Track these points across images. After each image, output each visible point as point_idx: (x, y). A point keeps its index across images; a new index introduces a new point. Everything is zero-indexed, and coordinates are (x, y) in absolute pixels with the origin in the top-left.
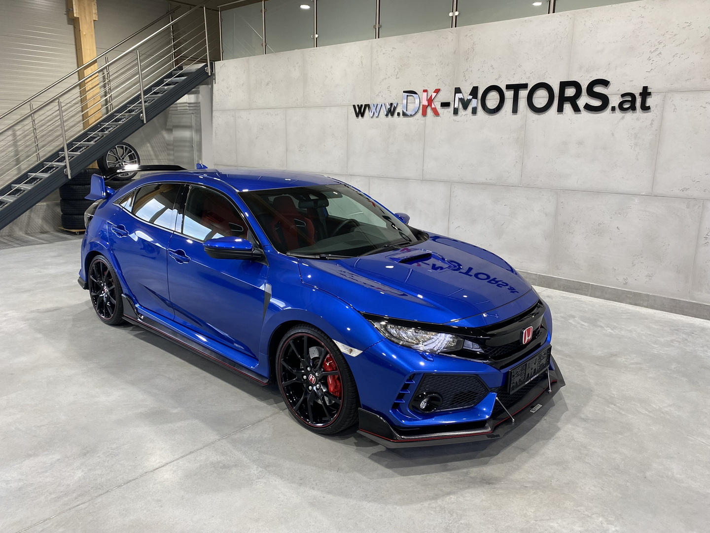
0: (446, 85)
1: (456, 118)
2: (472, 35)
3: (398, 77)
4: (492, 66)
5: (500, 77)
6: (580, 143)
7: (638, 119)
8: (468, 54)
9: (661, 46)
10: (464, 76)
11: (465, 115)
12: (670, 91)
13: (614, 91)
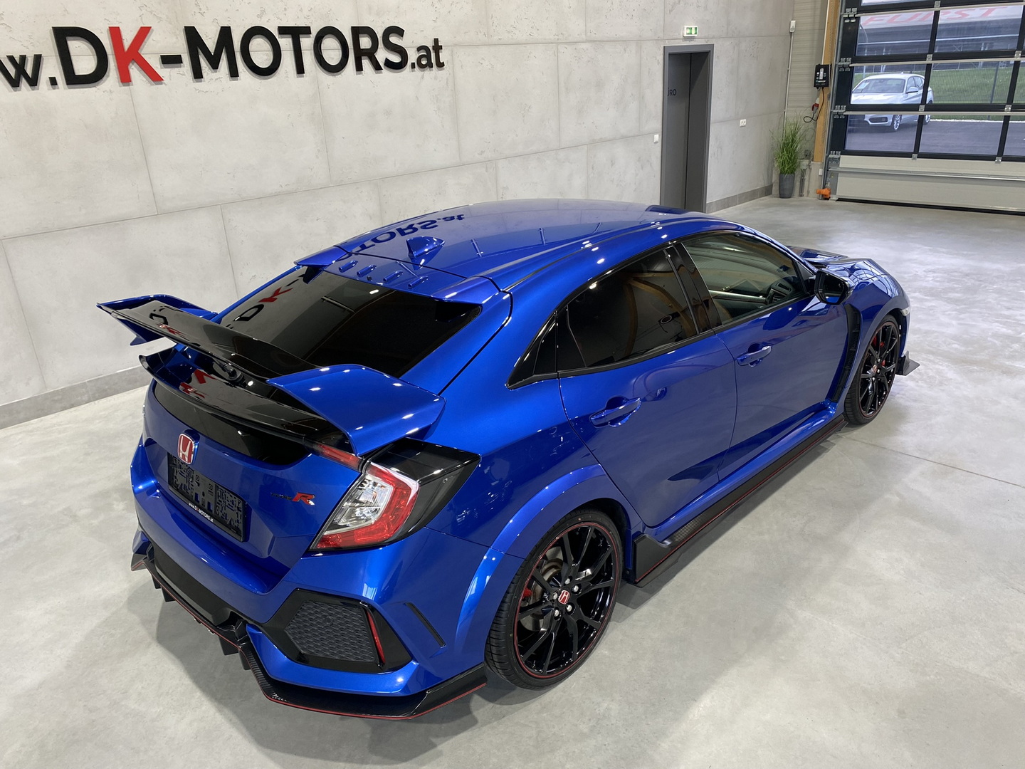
0: (160, 19)
1: (199, 85)
5: (263, 12)
6: (388, 113)
7: (436, 78)
10: (197, 6)
11: (217, 78)
12: (455, 45)
13: (410, 43)
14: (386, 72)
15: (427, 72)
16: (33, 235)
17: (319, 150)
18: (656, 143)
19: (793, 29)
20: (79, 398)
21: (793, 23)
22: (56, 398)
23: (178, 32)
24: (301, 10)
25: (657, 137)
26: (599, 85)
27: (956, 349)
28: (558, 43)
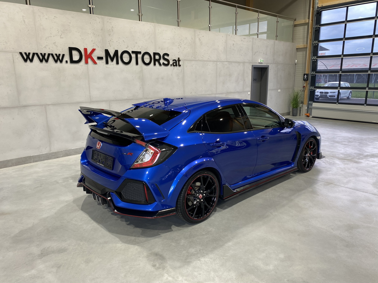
0: (98, 47)
1: (107, 66)
2: (111, 22)
3: (62, 37)
4: (123, 41)
5: (128, 47)
6: (162, 78)
7: (178, 69)
8: (110, 32)
9: (181, 44)
10: (109, 44)
11: (112, 64)
12: (185, 60)
13: (171, 58)
14: (163, 66)
15: (175, 67)
16: (54, 105)
17: (140, 88)
18: (249, 95)
19: (296, 63)
20: (60, 155)
21: (296, 61)
22: (53, 155)
23: (103, 51)
24: (139, 47)
25: (249, 93)
26: (230, 75)
27: (341, 156)
28: (217, 62)
